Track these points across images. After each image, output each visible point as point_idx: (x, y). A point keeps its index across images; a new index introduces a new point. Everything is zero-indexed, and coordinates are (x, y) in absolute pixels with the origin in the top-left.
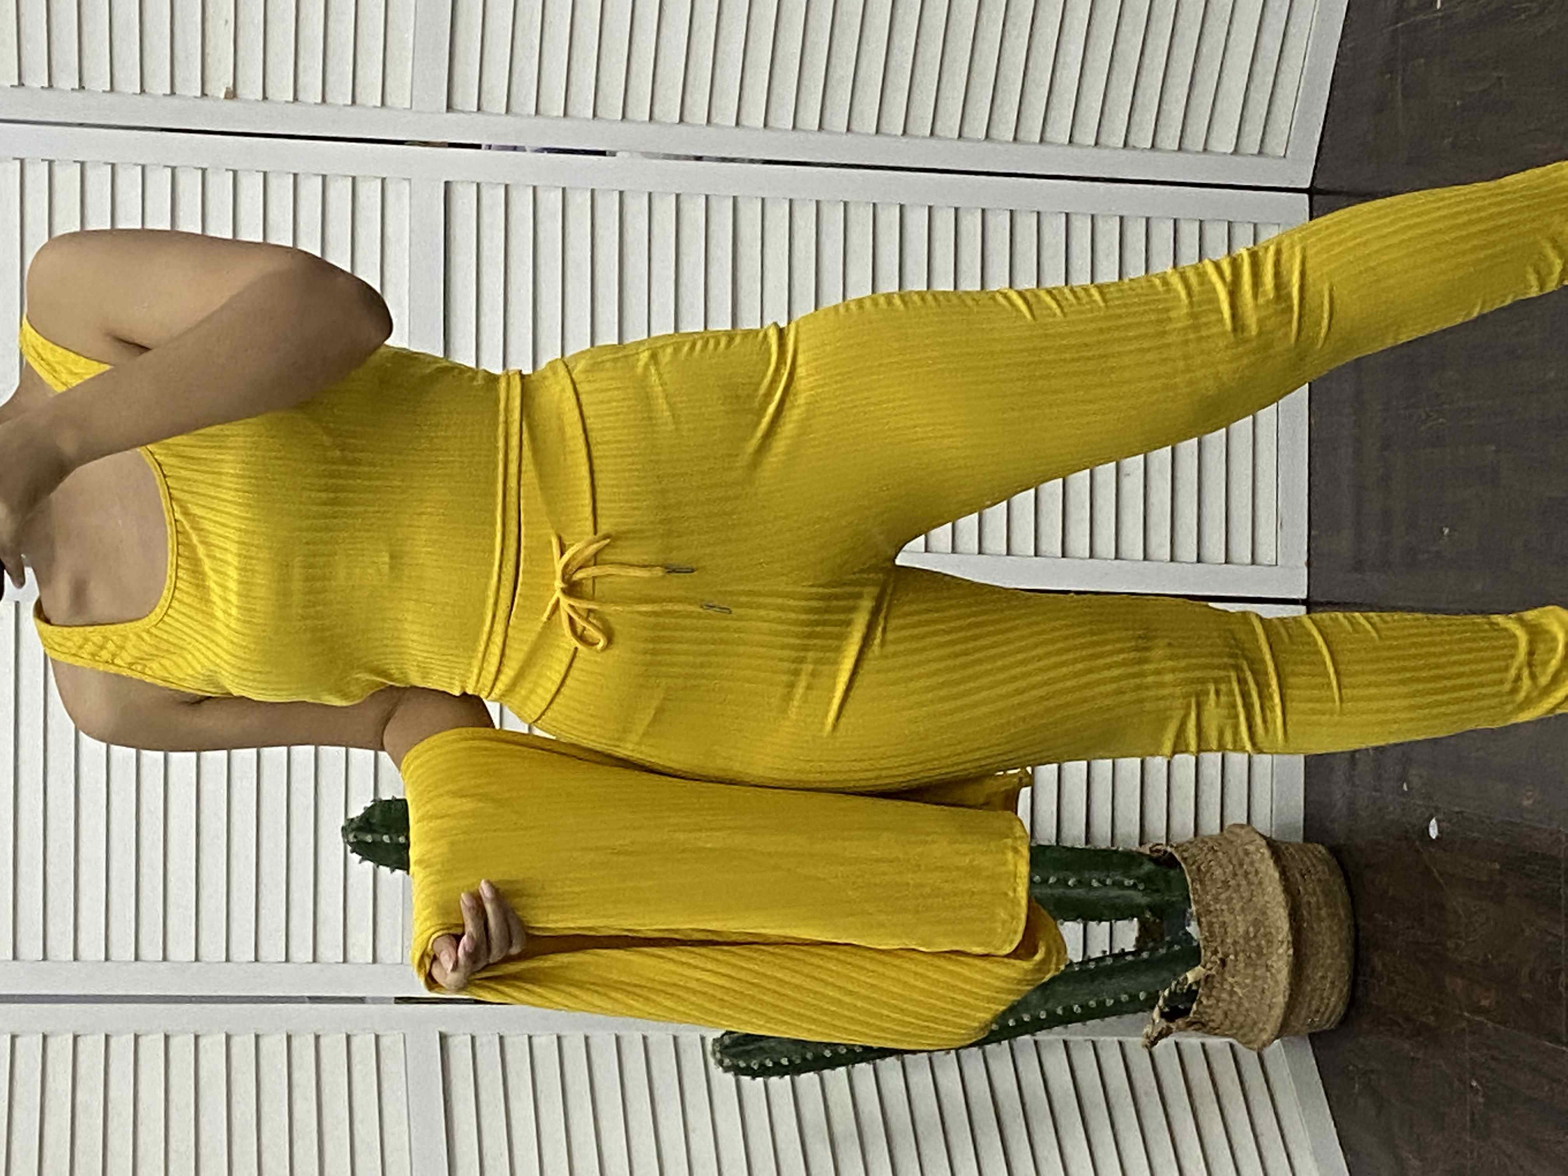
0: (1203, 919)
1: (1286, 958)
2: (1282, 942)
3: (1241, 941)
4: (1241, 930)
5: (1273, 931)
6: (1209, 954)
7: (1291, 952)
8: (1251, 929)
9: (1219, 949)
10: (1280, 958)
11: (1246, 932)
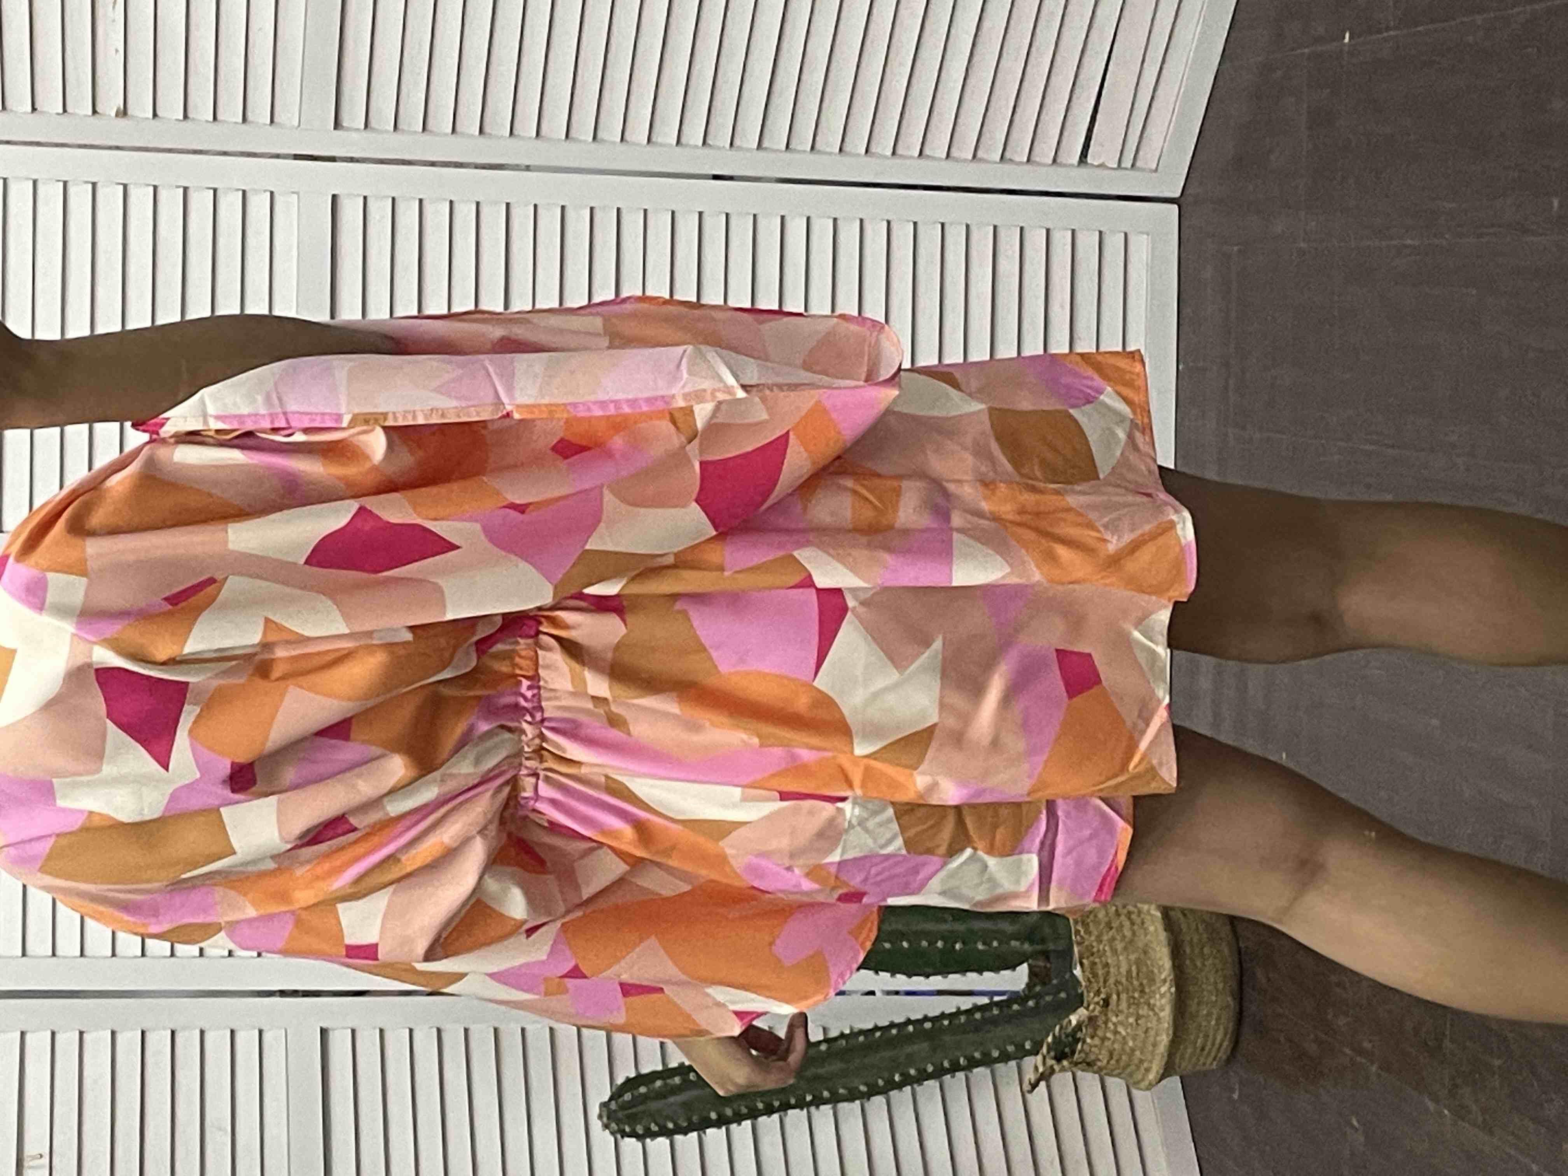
0: (1085, 961)
1: (1168, 996)
2: (1165, 981)
3: (1124, 980)
5: (1156, 971)
6: (1092, 995)
7: (1173, 990)
8: (1134, 968)
9: (1102, 990)
10: (1162, 996)
11: (1129, 972)
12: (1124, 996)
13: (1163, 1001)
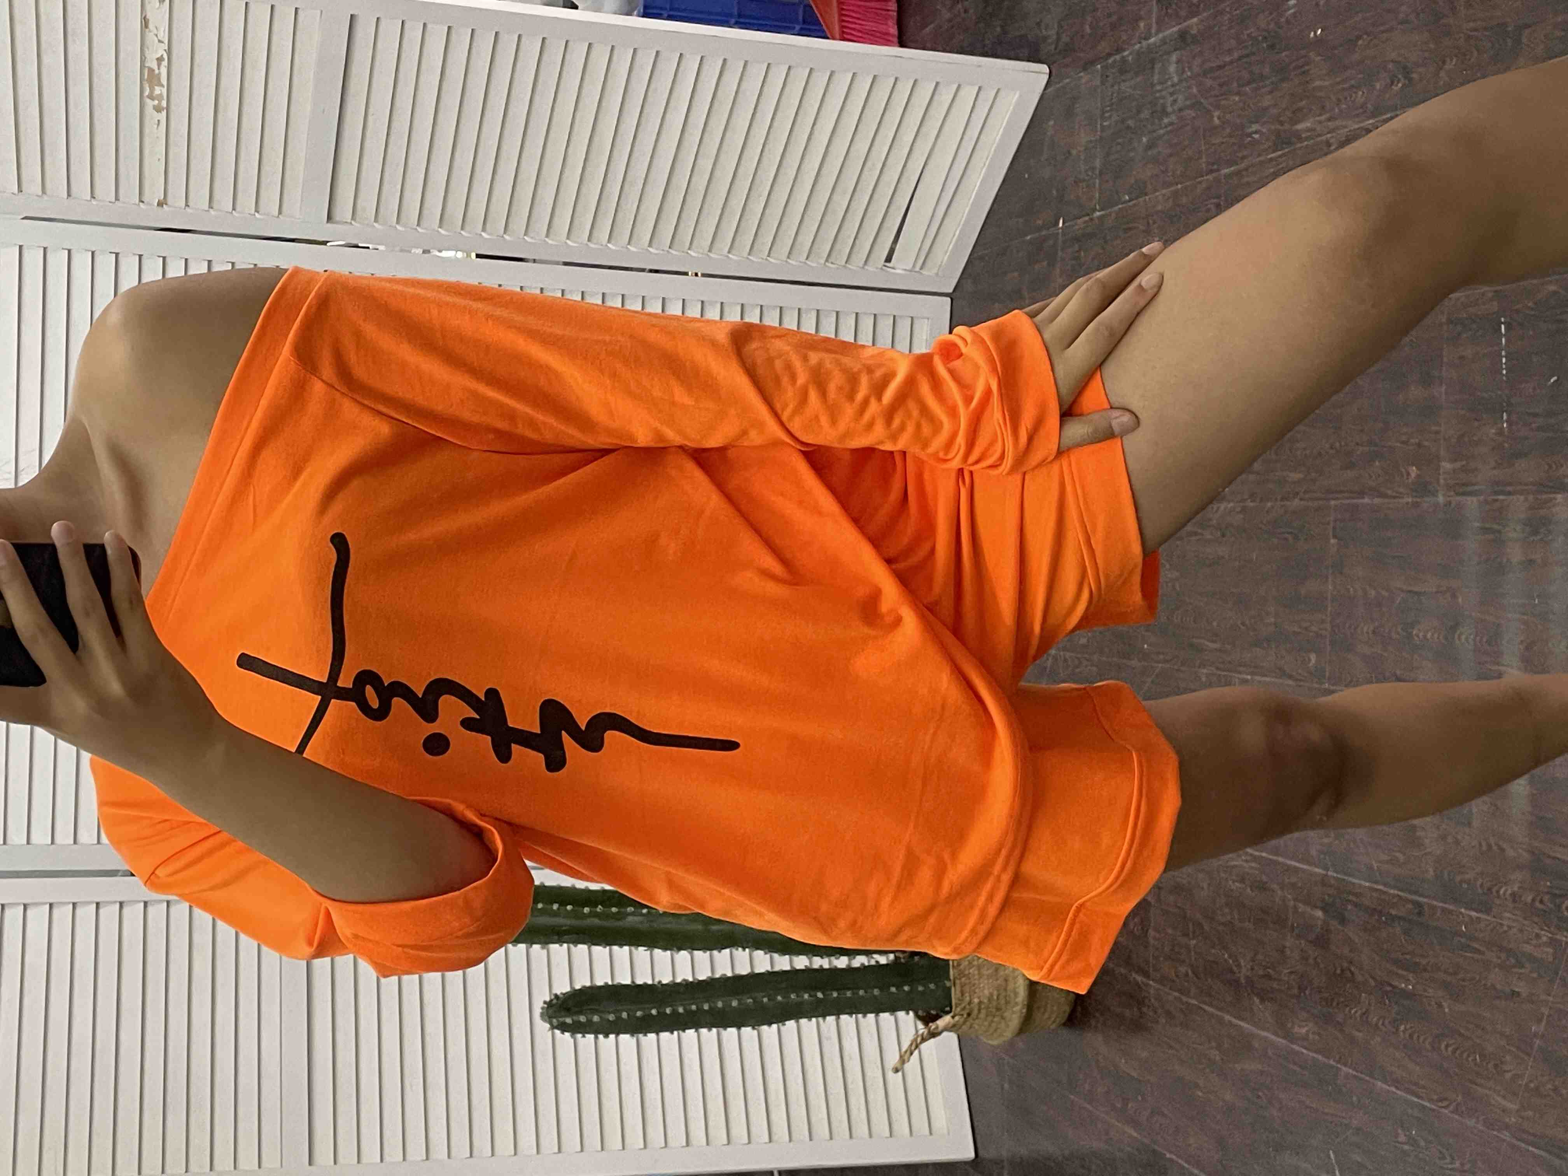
0: (958, 982)
1: (1019, 1014)
2: (1017, 1004)
3: (986, 1001)
4: (986, 992)
5: (1012, 995)
6: (958, 1009)
7: (1024, 1011)
8: (995, 993)
9: (968, 1007)
10: (1013, 1013)
11: (991, 995)
12: (983, 1012)
13: (1014, 1016)
